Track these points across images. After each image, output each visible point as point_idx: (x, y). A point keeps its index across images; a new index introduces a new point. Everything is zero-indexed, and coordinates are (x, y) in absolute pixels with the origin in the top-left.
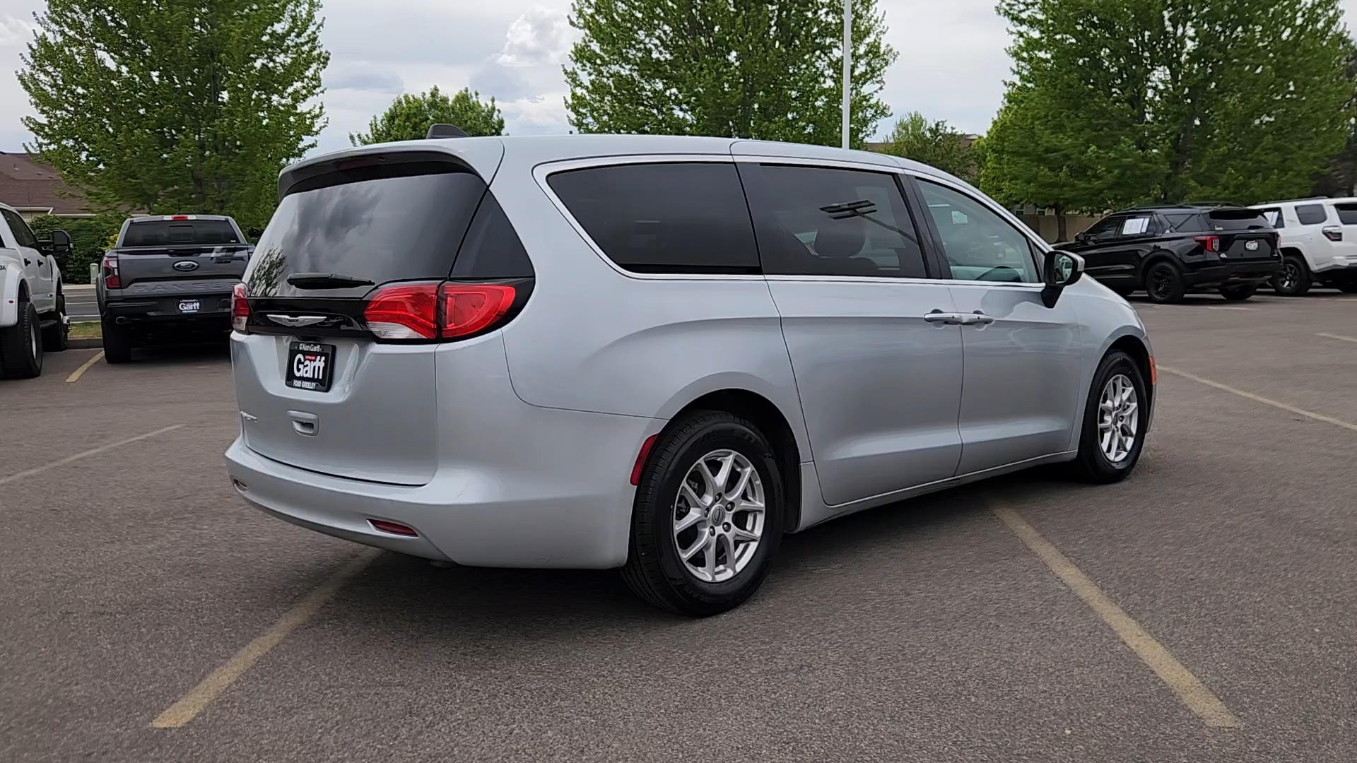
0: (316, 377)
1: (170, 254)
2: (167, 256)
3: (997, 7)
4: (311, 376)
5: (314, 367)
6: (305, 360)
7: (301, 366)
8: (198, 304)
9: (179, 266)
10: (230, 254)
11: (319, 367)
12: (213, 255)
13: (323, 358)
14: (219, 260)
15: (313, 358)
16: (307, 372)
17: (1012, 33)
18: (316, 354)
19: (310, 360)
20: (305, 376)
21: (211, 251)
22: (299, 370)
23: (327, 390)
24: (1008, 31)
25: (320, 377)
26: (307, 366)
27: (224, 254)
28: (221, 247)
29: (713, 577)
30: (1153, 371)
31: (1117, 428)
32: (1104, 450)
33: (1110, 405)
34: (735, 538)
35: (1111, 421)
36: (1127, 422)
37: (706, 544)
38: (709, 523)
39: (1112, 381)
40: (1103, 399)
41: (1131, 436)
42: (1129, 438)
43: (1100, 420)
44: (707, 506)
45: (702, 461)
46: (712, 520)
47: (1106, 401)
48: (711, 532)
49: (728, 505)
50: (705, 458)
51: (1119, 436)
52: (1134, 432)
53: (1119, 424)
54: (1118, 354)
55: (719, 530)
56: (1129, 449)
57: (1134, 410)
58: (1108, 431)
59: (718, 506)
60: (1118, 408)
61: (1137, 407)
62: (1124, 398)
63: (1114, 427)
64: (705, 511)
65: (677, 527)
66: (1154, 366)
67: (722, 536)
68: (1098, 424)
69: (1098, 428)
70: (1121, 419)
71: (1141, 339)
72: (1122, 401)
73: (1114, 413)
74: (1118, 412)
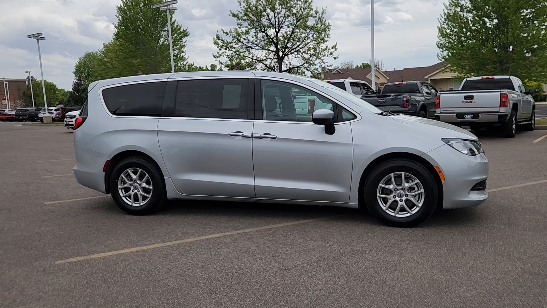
1: (378, 97)
2: (376, 98)
9: (379, 101)
10: (396, 97)
12: (391, 97)
14: (392, 99)
21: (390, 96)
27: (394, 97)
28: (393, 94)
29: (132, 204)
30: (440, 174)
31: (401, 200)
32: (384, 208)
33: (391, 187)
34: (141, 195)
35: (393, 195)
36: (412, 198)
37: (130, 194)
38: (132, 188)
39: (393, 174)
40: (384, 182)
41: (417, 206)
42: (415, 207)
43: (380, 193)
44: (131, 183)
45: (128, 170)
46: (134, 188)
47: (390, 184)
48: (133, 191)
49: (139, 184)
50: (130, 169)
51: (402, 204)
52: (420, 205)
53: (404, 198)
54: (400, 161)
55: (136, 191)
56: (413, 212)
57: (421, 193)
58: (390, 200)
59: (136, 184)
60: (402, 189)
61: (424, 192)
62: (407, 185)
63: (398, 199)
64: (130, 185)
65: (119, 187)
66: (440, 172)
67: (136, 193)
68: (378, 194)
69: (377, 196)
70: (407, 196)
71: (419, 155)
72: (406, 187)
73: (398, 192)
74: (402, 191)
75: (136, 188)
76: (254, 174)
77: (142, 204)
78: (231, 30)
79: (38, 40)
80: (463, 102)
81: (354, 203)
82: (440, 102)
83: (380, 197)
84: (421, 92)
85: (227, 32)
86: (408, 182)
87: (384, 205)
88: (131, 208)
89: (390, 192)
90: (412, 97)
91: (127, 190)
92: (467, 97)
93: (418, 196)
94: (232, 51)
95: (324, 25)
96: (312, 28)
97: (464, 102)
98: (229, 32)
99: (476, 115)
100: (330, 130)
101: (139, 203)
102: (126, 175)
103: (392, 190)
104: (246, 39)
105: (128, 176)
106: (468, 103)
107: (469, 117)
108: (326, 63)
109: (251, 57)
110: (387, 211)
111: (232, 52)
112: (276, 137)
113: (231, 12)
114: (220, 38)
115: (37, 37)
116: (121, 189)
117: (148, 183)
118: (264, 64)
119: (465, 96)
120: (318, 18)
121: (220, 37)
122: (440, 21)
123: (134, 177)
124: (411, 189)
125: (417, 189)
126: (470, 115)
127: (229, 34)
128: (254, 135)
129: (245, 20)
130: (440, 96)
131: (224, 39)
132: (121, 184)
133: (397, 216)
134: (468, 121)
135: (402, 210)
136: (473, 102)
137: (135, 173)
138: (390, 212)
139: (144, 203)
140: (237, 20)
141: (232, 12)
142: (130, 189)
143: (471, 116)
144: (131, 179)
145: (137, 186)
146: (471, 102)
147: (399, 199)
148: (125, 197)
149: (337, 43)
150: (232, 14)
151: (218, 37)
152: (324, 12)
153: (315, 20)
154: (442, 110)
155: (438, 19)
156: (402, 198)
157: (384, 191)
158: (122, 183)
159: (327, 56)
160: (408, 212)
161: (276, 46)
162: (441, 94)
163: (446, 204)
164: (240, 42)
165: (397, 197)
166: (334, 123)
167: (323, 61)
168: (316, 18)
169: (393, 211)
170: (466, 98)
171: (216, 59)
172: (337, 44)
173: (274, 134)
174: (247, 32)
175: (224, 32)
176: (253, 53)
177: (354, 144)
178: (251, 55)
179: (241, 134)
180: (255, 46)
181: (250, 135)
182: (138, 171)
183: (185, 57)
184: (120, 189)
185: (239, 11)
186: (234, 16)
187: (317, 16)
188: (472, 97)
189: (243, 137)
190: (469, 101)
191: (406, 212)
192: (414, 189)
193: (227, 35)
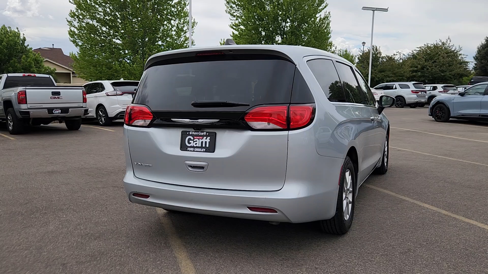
0: (204, 146)
3: (226, 10)
4: (200, 146)
5: (202, 142)
6: (194, 139)
7: (190, 141)
11: (206, 142)
13: (209, 138)
15: (201, 138)
16: (196, 144)
17: (231, 20)
18: (203, 136)
19: (199, 139)
20: (195, 146)
22: (190, 143)
23: (214, 152)
24: (230, 19)
25: (207, 146)
26: (196, 141)
80: (51, 97)
82: (26, 97)
92: (55, 93)
97: (52, 98)
99: (64, 110)
106: (56, 99)
107: (57, 112)
119: (52, 92)
130: (26, 91)
136: (60, 98)
143: (59, 111)
146: (58, 98)
154: (29, 106)
170: (54, 93)
188: (58, 93)
190: (56, 96)
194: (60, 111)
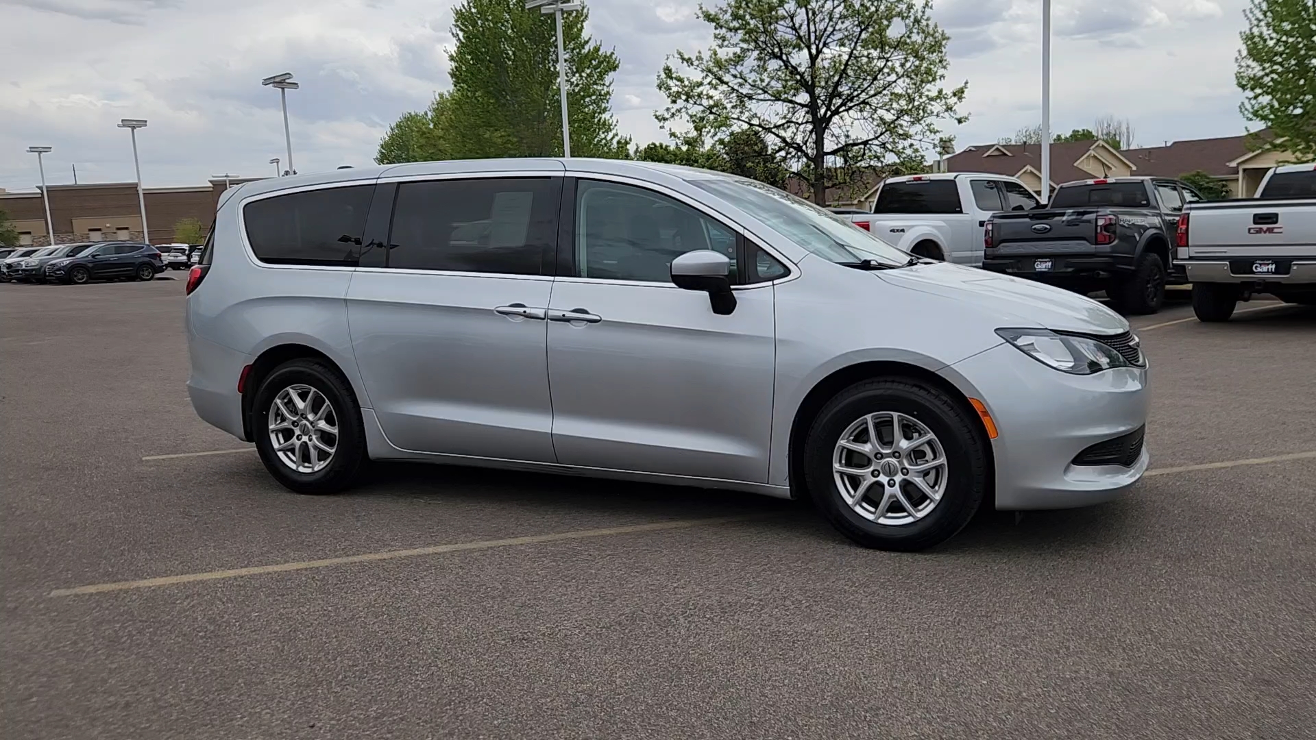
1: (1031, 218)
2: (1027, 220)
8: (1050, 264)
9: (1035, 229)
10: (1079, 217)
12: (1065, 218)
14: (1069, 223)
21: (1063, 214)
27: (1074, 217)
28: (1071, 211)
29: (298, 467)
30: (985, 420)
31: (892, 482)
32: (850, 501)
33: (867, 448)
34: (316, 447)
35: (871, 469)
36: (916, 479)
37: (292, 444)
38: (297, 432)
39: (872, 417)
40: (850, 436)
41: (932, 501)
42: (928, 501)
43: (843, 462)
44: (295, 419)
45: (289, 389)
46: (300, 430)
47: (865, 442)
48: (298, 438)
49: (311, 423)
50: (292, 388)
51: (893, 492)
52: (938, 497)
53: (898, 478)
54: (888, 385)
55: (305, 439)
56: (920, 515)
57: (941, 466)
58: (864, 480)
59: (305, 422)
60: (893, 455)
61: (946, 463)
62: (904, 444)
63: (883, 479)
64: (293, 423)
65: (272, 427)
66: (986, 413)
67: (305, 443)
68: (836, 466)
69: (834, 470)
70: (905, 471)
71: (933, 370)
72: (902, 448)
73: (883, 461)
74: (893, 461)
75: (305, 431)
76: (551, 407)
77: (316, 469)
78: (700, 52)
79: (283, 89)
80: (1249, 229)
81: (781, 486)
82: (1187, 229)
83: (842, 474)
84: (1155, 204)
85: (690, 59)
86: (908, 437)
87: (852, 492)
88: (295, 477)
89: (864, 461)
90: (1121, 217)
91: (288, 434)
92: (1260, 218)
93: (933, 474)
94: (702, 105)
95: (932, 35)
96: (899, 45)
97: (1252, 231)
98: (694, 59)
99: (1283, 264)
100: (723, 304)
101: (310, 465)
102: (286, 401)
103: (868, 455)
104: (739, 76)
105: (290, 404)
106: (1263, 234)
107: (1265, 269)
108: (938, 131)
109: (747, 120)
110: (858, 509)
111: (701, 108)
112: (598, 318)
113: (701, 8)
114: (674, 76)
115: (281, 82)
116: (277, 432)
117: (330, 421)
118: (777, 136)
119: (1255, 216)
120: (912, 19)
121: (673, 71)
122: (1250, 16)
123: (300, 404)
124: (917, 455)
125: (932, 457)
126: (1268, 264)
127: (696, 63)
128: (551, 313)
129: (736, 30)
130: (1189, 214)
131: (682, 77)
132: (276, 420)
133: (882, 521)
134: (1264, 279)
135: (895, 507)
136: (1275, 230)
137: (303, 396)
138: (866, 512)
139: (322, 464)
140: (716, 28)
141: (704, 9)
142: (294, 433)
143: (1270, 267)
144: (293, 410)
145: (308, 428)
146: (1270, 230)
147: (888, 479)
148: (284, 451)
149: (966, 83)
150: (703, 12)
151: (668, 71)
152: (930, 5)
153: (906, 26)
154: (1193, 251)
155: (1244, 11)
156: (895, 478)
157: (853, 459)
158: (279, 418)
159: (938, 115)
160: (910, 515)
161: (810, 90)
162: (1191, 209)
163: (1004, 498)
164: (722, 82)
165: (881, 475)
166: (732, 287)
167: (932, 126)
168: (907, 21)
169: (873, 509)
170: (1258, 219)
171: (661, 124)
172: (968, 85)
173: (595, 312)
174: (738, 59)
175: (683, 59)
176: (750, 110)
177: (780, 341)
178: (747, 114)
179: (521, 310)
180: (760, 92)
181: (541, 313)
182: (309, 392)
183: (610, 121)
184: (272, 432)
185: (721, 9)
186: (709, 18)
187: (910, 14)
188: (1273, 218)
189: (527, 317)
190: (1265, 227)
191: (905, 514)
192: (923, 454)
193: (689, 66)
194: (1274, 266)
